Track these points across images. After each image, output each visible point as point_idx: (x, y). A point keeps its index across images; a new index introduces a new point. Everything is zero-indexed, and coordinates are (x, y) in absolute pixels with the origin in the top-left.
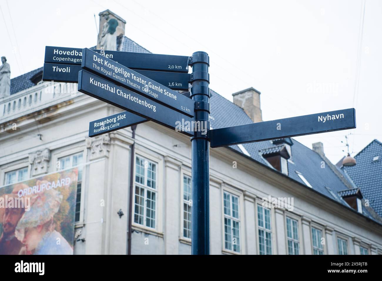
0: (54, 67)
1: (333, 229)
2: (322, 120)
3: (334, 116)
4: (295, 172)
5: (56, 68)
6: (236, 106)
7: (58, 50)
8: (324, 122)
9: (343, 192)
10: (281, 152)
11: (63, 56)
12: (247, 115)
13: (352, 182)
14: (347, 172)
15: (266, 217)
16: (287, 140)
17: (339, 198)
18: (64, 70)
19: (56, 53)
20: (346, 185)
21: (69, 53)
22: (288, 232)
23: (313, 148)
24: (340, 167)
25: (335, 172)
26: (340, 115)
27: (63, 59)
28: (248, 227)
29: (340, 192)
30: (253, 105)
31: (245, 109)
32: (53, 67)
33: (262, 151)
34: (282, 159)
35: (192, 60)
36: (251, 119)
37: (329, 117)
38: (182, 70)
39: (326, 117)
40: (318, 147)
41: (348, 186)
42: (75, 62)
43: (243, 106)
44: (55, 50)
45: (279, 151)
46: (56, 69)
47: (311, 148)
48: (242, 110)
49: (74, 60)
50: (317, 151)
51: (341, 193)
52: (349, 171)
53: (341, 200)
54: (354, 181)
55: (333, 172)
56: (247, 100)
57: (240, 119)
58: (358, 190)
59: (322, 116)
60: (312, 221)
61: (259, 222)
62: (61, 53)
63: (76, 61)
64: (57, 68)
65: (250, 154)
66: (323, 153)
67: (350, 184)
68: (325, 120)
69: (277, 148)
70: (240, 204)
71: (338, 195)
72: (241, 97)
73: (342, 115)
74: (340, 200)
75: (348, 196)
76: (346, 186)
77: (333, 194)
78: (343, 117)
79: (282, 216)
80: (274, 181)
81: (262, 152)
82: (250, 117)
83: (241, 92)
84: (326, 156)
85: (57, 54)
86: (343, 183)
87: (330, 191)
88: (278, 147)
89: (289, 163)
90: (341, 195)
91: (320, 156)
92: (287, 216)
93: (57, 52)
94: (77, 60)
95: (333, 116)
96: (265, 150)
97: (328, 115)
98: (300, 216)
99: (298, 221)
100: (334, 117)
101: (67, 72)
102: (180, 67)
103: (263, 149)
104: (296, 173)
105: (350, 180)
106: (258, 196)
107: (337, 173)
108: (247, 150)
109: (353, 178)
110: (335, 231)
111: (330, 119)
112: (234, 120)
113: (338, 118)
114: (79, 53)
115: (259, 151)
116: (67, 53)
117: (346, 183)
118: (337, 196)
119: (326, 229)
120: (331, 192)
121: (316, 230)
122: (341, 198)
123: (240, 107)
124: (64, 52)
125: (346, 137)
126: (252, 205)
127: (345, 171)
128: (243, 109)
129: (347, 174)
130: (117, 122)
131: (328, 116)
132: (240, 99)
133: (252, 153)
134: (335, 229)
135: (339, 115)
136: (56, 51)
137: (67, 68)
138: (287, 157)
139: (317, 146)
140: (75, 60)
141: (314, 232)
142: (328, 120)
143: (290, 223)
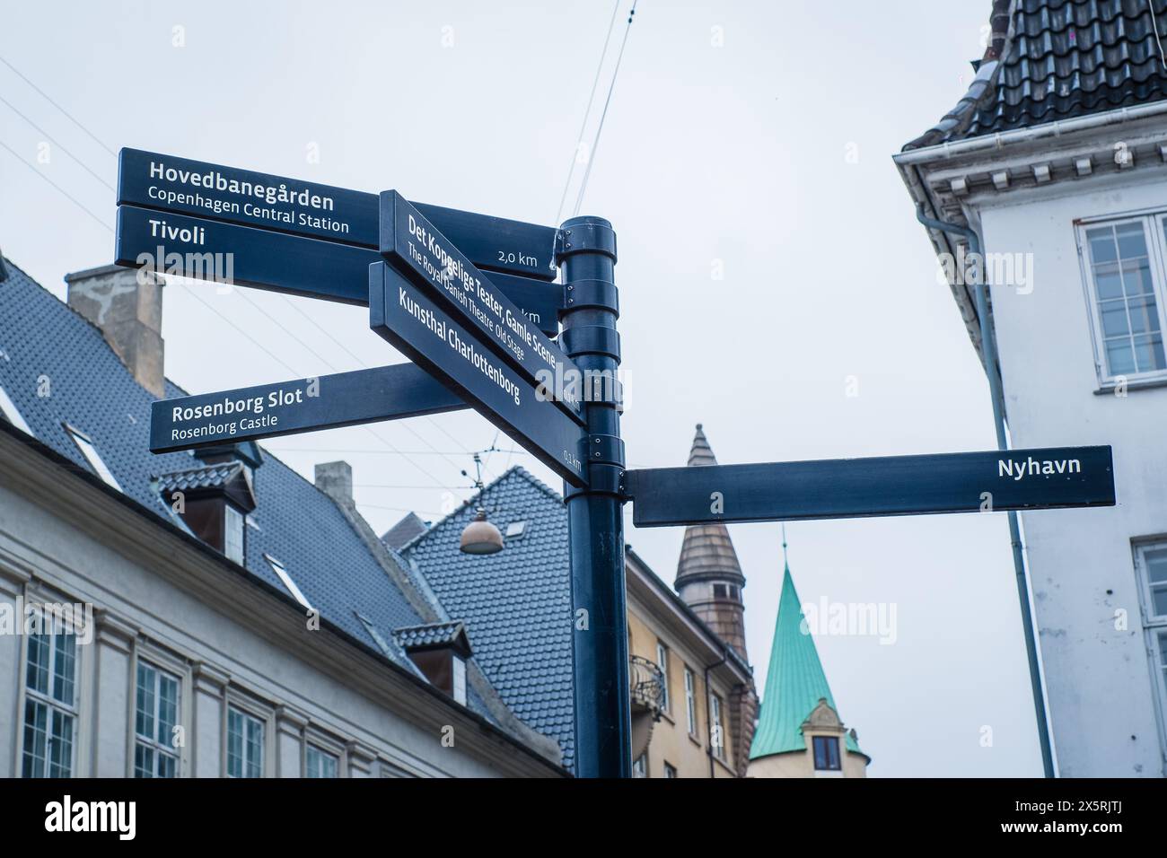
0: (155, 223)
1: (376, 753)
2: (1010, 473)
3: (1050, 463)
4: (264, 555)
5: (162, 224)
6: (77, 317)
7: (162, 165)
8: (1017, 479)
9: (408, 632)
10: (227, 489)
11: (177, 187)
12: (112, 351)
13: (434, 600)
14: (420, 567)
15: (163, 704)
16: (245, 448)
17: (396, 651)
18: (185, 236)
19: (157, 174)
20: (419, 609)
21: (199, 179)
22: (231, 758)
23: (318, 479)
24: (399, 551)
25: (384, 565)
26: (1067, 464)
27: (180, 198)
28: (103, 734)
29: (399, 633)
30: (136, 319)
31: (108, 330)
32: (151, 221)
33: (161, 479)
34: (230, 513)
35: (566, 241)
36: (124, 366)
37: (1034, 467)
38: (537, 271)
39: (1024, 464)
40: (334, 476)
41: (422, 613)
42: (217, 210)
43: (101, 321)
44: (153, 164)
45: (222, 483)
46: (159, 228)
47: (311, 478)
48: (98, 333)
49: (213, 205)
50: (330, 491)
51: (405, 636)
52: (425, 563)
53: (402, 659)
54: (440, 599)
55: (379, 565)
56: (116, 301)
57: (90, 366)
58: (458, 628)
59: (1010, 461)
60: (312, 725)
61: (140, 718)
62: (172, 175)
63: (221, 207)
64: (164, 228)
65: (124, 487)
66: (350, 498)
67: (430, 608)
68: (1021, 473)
69: (214, 475)
70: (81, 655)
71: (392, 642)
72: (96, 290)
73: (1074, 465)
74: (397, 656)
75: (424, 648)
76: (416, 614)
77: (379, 639)
78: (1078, 470)
79: (214, 704)
80: (199, 584)
81: (163, 482)
82: (123, 360)
83: (100, 272)
84: (359, 508)
85: (161, 177)
86: (409, 604)
87: (368, 627)
88: (218, 470)
89: (248, 527)
90: (402, 643)
91: (338, 509)
92: (231, 704)
93: (159, 173)
94: (224, 206)
95: (1045, 463)
96: (173, 475)
97: (1030, 459)
98: (273, 705)
99: (264, 721)
100: (1051, 467)
101: (195, 242)
102: (533, 260)
103: (164, 472)
104: (266, 560)
105: (428, 592)
106: (145, 631)
107: (390, 570)
108: (114, 473)
109: (439, 589)
110: (380, 760)
111: (1038, 472)
112: (73, 365)
113: (1061, 471)
114: (229, 184)
115: (153, 479)
116: (193, 179)
117: (418, 605)
118: (390, 644)
119: (352, 754)
120: (373, 632)
121: (321, 755)
122: (403, 654)
123: (92, 324)
124: (180, 172)
125: (477, 459)
126: (121, 660)
127: (414, 565)
128: (100, 331)
129: (418, 575)
130: (268, 411)
131: (1031, 464)
132: (91, 295)
133: (129, 484)
134: (381, 755)
135: (1065, 462)
136: (157, 166)
137: (196, 228)
138: (245, 504)
139: (333, 474)
140: (217, 203)
141: (313, 760)
142: (1031, 473)
143: (240, 728)
